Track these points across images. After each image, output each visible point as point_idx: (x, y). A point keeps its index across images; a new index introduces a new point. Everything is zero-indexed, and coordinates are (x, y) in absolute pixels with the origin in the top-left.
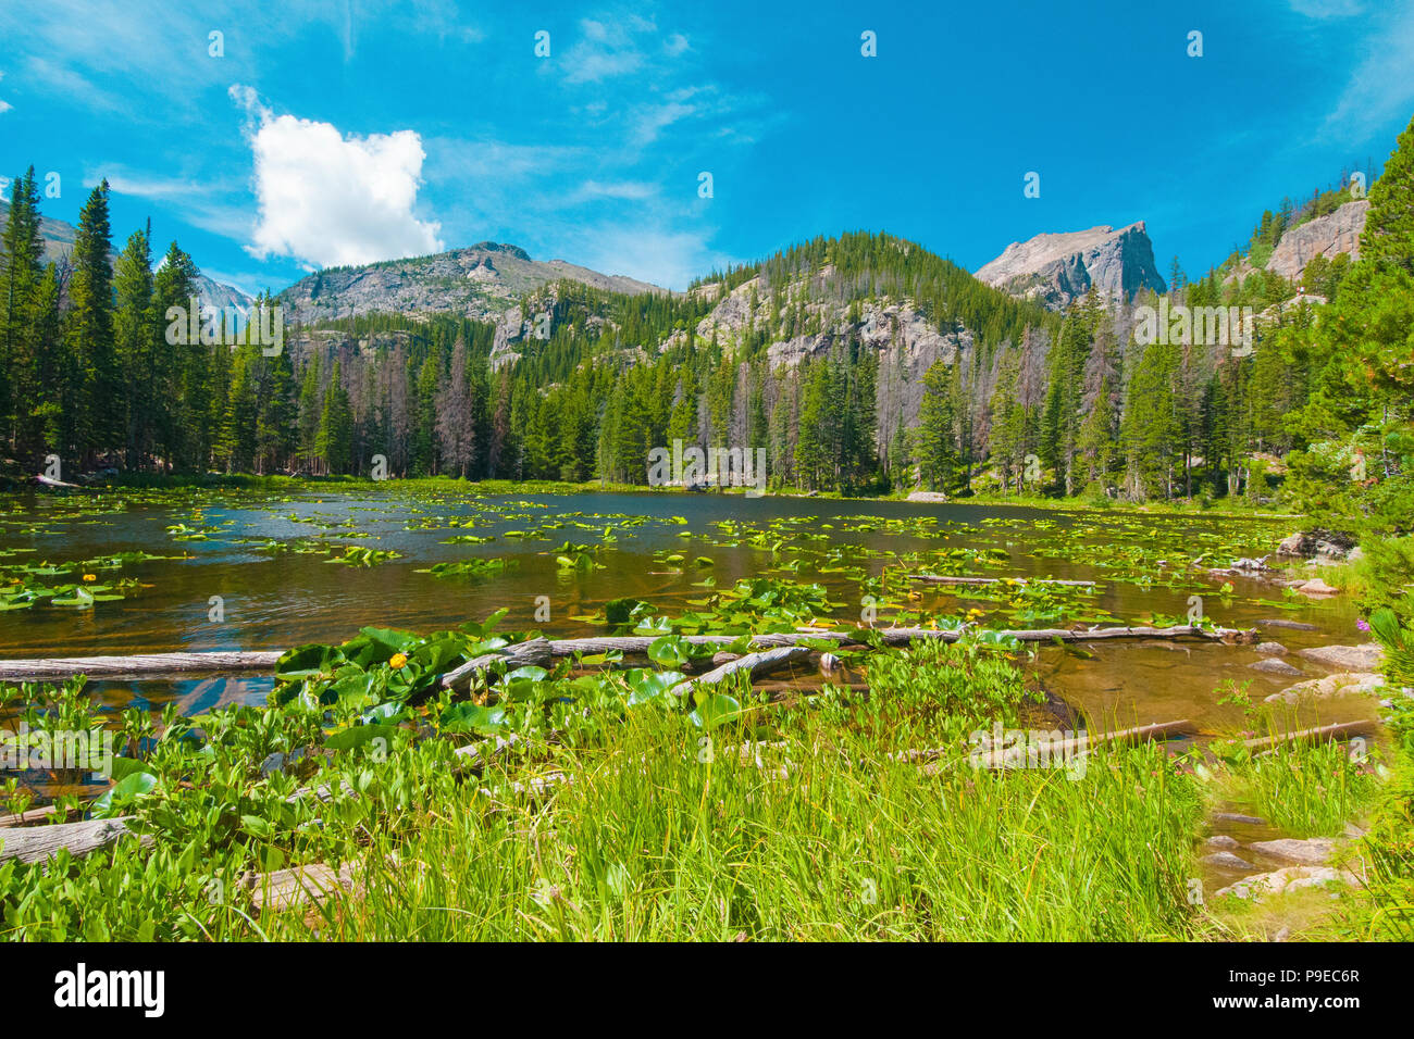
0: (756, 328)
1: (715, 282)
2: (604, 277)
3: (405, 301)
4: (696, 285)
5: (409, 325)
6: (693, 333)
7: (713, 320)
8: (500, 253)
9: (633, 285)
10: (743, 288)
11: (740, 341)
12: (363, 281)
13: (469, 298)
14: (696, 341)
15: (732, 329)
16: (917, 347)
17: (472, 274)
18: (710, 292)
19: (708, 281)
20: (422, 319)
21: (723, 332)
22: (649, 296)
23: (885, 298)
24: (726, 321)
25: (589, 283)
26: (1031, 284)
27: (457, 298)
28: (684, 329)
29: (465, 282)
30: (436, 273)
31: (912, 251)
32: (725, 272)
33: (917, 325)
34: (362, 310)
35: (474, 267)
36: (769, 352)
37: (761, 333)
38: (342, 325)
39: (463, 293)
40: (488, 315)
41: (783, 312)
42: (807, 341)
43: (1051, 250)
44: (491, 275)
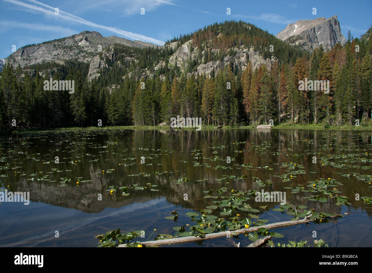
0: (193, 59)
1: (175, 41)
2: (131, 41)
3: (55, 56)
4: (168, 43)
5: (57, 65)
6: (167, 62)
7: (175, 56)
8: (91, 35)
9: (142, 44)
10: (187, 43)
11: (186, 65)
12: (40, 49)
13: (79, 53)
14: (169, 65)
15: (183, 59)
16: (256, 65)
17: (80, 44)
18: (173, 45)
19: (172, 41)
20: (62, 63)
21: (180, 61)
22: (150, 48)
23: (243, 46)
24: (180, 57)
25: (126, 44)
26: (297, 40)
27: (75, 53)
28: (164, 60)
29: (78, 46)
30: (67, 44)
31: (252, 28)
32: (179, 37)
33: (255, 56)
34: (40, 61)
35: (81, 40)
36: (198, 68)
37: (195, 61)
38: (32, 67)
39: (76, 51)
40: (86, 59)
41: (203, 52)
42: (213, 63)
43: (303, 26)
44: (88, 44)
